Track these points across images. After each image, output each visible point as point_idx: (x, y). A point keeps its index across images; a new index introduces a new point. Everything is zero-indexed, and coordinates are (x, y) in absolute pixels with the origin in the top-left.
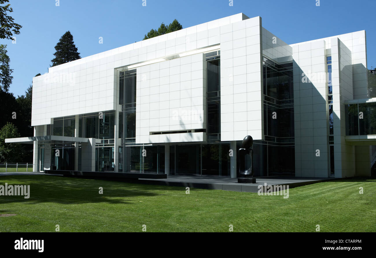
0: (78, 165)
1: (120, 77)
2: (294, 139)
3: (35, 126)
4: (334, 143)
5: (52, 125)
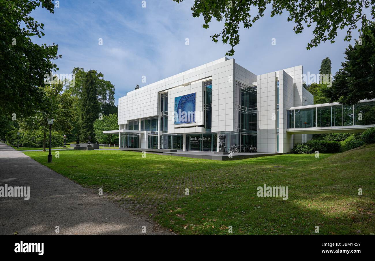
0: (140, 145)
1: (161, 97)
2: (257, 131)
3: (120, 125)
5: (128, 124)
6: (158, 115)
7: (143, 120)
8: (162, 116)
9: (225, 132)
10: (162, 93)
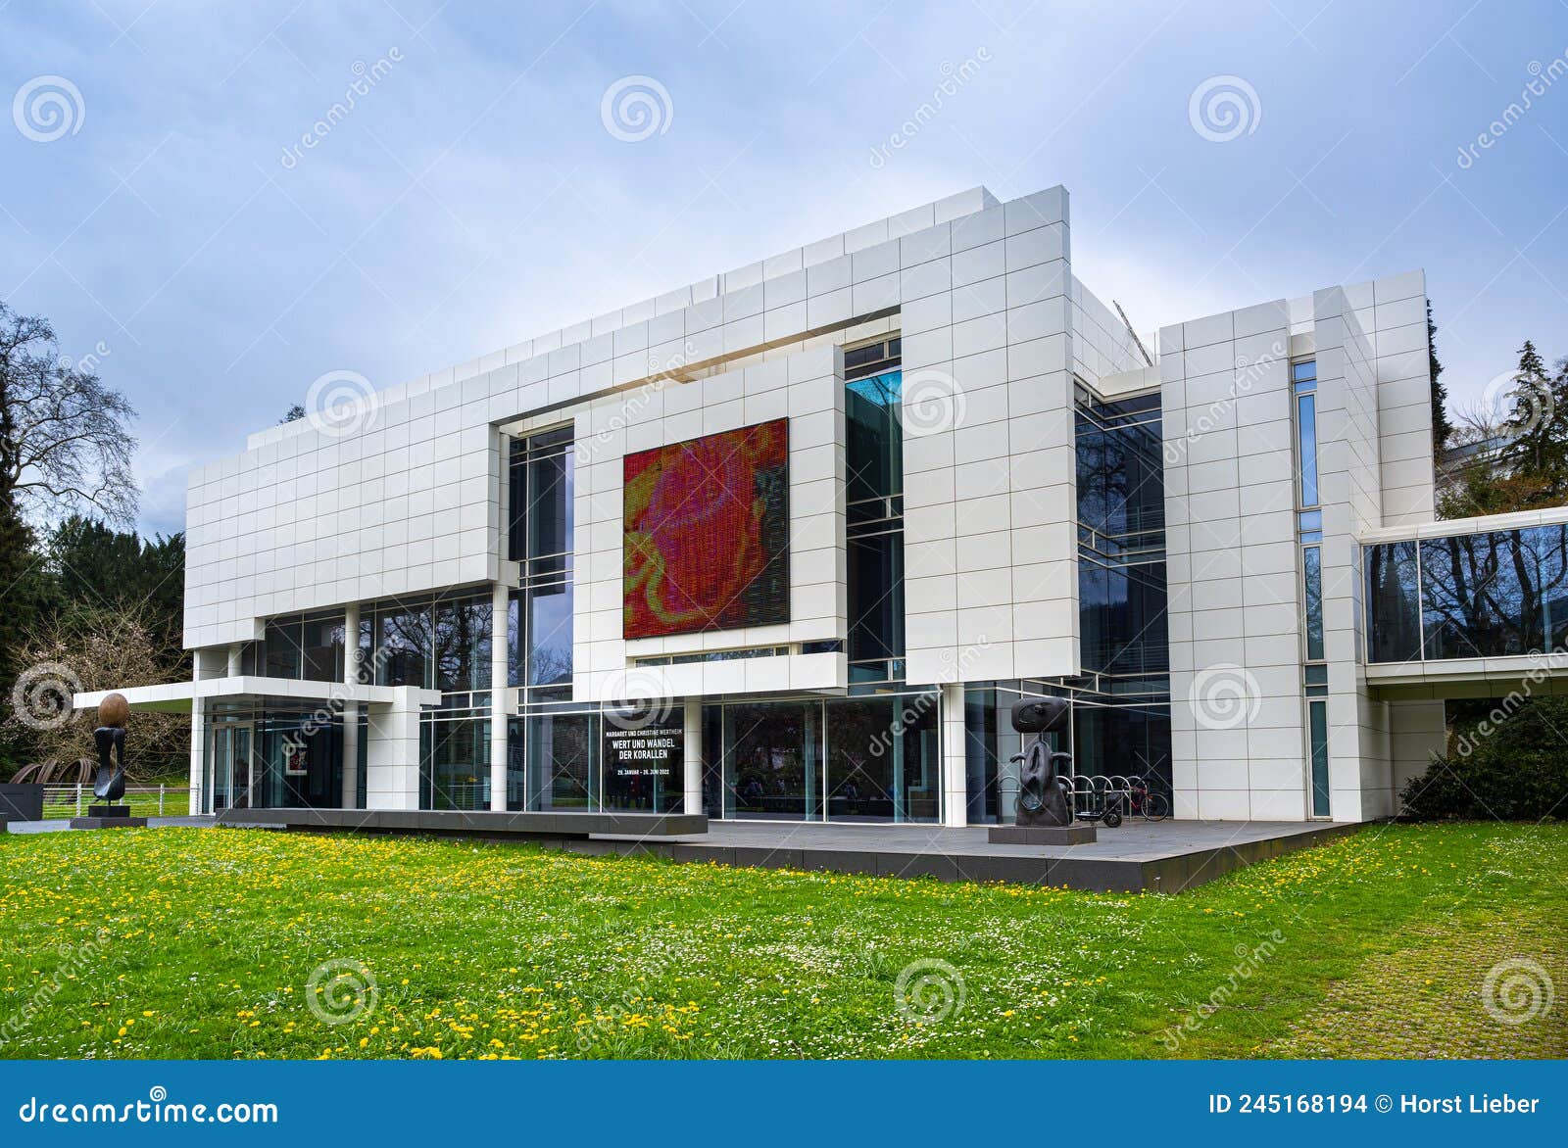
0: (358, 787)
1: (512, 460)
2: (1169, 679)
3: (198, 650)
4: (1330, 691)
5: (259, 642)
6: (494, 577)
7: (374, 613)
8: (517, 585)
9: (995, 683)
10: (517, 429)
